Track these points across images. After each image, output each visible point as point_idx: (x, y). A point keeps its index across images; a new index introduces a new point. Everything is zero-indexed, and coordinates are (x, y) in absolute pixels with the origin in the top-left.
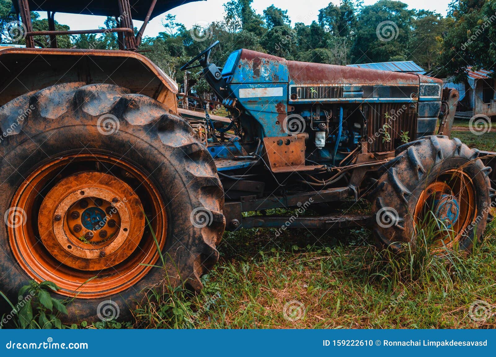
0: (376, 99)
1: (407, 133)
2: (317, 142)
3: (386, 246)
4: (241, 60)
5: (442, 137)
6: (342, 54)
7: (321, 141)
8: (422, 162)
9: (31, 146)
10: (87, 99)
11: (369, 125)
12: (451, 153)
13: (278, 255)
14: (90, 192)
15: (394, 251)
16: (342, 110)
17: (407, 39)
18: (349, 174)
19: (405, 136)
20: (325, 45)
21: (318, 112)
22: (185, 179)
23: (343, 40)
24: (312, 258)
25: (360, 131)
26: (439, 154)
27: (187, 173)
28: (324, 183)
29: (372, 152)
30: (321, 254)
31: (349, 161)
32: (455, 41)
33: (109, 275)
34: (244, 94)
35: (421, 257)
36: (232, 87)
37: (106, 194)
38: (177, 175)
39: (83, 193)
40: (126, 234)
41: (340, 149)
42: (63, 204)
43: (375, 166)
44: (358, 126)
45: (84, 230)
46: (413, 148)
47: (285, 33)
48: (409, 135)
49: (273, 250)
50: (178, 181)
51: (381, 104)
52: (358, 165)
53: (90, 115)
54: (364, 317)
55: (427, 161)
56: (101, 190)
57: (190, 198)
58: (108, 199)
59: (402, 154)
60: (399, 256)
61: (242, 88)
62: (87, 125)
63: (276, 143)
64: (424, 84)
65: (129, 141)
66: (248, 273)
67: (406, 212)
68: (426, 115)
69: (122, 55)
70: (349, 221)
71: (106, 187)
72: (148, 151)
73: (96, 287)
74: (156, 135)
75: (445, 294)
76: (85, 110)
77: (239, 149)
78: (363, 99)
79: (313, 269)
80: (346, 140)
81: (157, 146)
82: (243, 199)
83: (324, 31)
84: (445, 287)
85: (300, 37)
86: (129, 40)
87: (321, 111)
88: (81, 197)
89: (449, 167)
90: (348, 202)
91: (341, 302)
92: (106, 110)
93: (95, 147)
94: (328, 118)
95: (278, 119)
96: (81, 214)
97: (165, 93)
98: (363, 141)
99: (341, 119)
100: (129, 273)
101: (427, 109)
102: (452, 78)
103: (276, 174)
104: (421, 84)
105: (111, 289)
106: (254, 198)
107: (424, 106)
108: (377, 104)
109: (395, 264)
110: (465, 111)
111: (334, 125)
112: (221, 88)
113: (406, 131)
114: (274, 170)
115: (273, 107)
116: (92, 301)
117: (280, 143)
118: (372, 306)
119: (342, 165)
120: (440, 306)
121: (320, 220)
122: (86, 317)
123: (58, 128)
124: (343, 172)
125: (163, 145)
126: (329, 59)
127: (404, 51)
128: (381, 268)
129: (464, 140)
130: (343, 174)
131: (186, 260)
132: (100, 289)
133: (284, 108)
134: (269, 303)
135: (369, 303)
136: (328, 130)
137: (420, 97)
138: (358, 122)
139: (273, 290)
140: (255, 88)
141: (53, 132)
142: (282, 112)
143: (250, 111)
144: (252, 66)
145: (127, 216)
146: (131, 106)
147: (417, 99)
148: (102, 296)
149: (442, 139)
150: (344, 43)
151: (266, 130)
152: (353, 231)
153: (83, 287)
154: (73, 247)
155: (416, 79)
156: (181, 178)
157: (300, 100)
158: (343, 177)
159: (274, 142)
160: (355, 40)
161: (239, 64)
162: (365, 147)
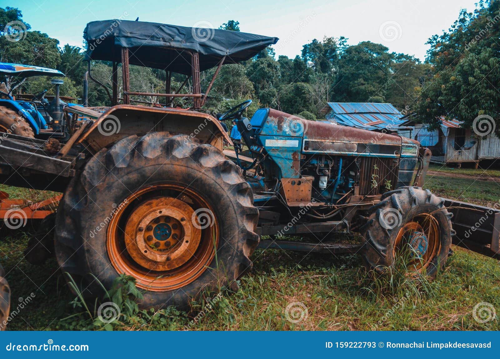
0: (368, 154)
1: (390, 181)
2: (321, 184)
3: (373, 268)
4: (269, 117)
5: (417, 188)
6: (323, 90)
7: (324, 183)
8: (402, 207)
9: (134, 176)
10: (175, 146)
11: (361, 173)
12: (424, 201)
13: (286, 271)
14: (166, 212)
15: (378, 272)
16: (341, 160)
17: (386, 80)
18: (343, 211)
19: (389, 185)
20: (307, 80)
21: (323, 161)
22: (236, 208)
23: (325, 77)
24: (311, 276)
25: (354, 178)
26: (415, 201)
27: (238, 203)
28: (324, 216)
29: (362, 195)
30: (319, 274)
31: (344, 201)
32: (431, 94)
33: (169, 275)
34: (269, 143)
35: (398, 278)
36: (261, 138)
37: (176, 214)
38: (231, 205)
39: (161, 212)
40: (188, 244)
41: (338, 191)
42: (145, 220)
43: (364, 206)
44: (353, 173)
45: (155, 240)
46: (396, 195)
47: (269, 65)
48: (391, 183)
49: (281, 268)
50: (231, 209)
51: (372, 158)
52: (351, 204)
53: (177, 158)
54: (356, 318)
55: (406, 205)
56: (173, 211)
57: (238, 222)
58: (178, 218)
59: (386, 199)
60: (382, 276)
61: (268, 139)
62: (174, 164)
63: (290, 183)
64: (405, 144)
65: (201, 178)
66: (263, 284)
67: (389, 243)
68: (406, 168)
69: (200, 116)
70: (342, 249)
71: (177, 209)
72: (213, 186)
73: (161, 283)
74: (219, 174)
75: (414, 307)
76: (174, 154)
77: (263, 185)
78: (359, 153)
79: (313, 284)
80: (342, 183)
81: (219, 183)
82: (263, 225)
83: (306, 67)
84: (414, 302)
85: (283, 70)
86: (196, 101)
87: (325, 160)
88: (159, 215)
89: (422, 211)
90: (338, 233)
91: (338, 308)
92: (187, 155)
93: (176, 180)
94: (331, 166)
95: (293, 164)
96: (154, 228)
97: (215, 141)
98: (356, 186)
99: (341, 168)
100: (186, 275)
101: (406, 164)
102: (427, 126)
103: (290, 208)
104: (403, 144)
105: (172, 286)
106: (271, 225)
107: (404, 161)
108: (369, 158)
109: (379, 282)
110: (437, 156)
111: (334, 172)
112: (251, 137)
113: (389, 180)
114: (289, 204)
115: (290, 155)
116: (159, 293)
117: (293, 183)
118: (361, 311)
119: (339, 203)
120: (410, 314)
121: (319, 246)
122: (154, 305)
123: (154, 165)
124: (339, 209)
125: (224, 182)
126: (310, 93)
127: (382, 92)
128: (367, 284)
129: (435, 184)
130: (339, 211)
131: (230, 267)
132: (164, 285)
133: (298, 156)
134: (283, 306)
135: (359, 309)
136: (330, 175)
137: (402, 154)
138: (353, 171)
139: (286, 297)
140: (278, 139)
141: (150, 168)
142: (297, 159)
143: (272, 157)
144: (276, 123)
145: (190, 232)
146: (205, 153)
147: (399, 155)
148: (166, 290)
149: (417, 190)
150: (326, 80)
151: (283, 172)
152: (343, 257)
153: (154, 283)
154: (148, 252)
155: (399, 140)
156: (233, 206)
157: (310, 151)
158: (339, 213)
159: (289, 182)
160: (336, 78)
161: (267, 121)
162: (357, 191)
